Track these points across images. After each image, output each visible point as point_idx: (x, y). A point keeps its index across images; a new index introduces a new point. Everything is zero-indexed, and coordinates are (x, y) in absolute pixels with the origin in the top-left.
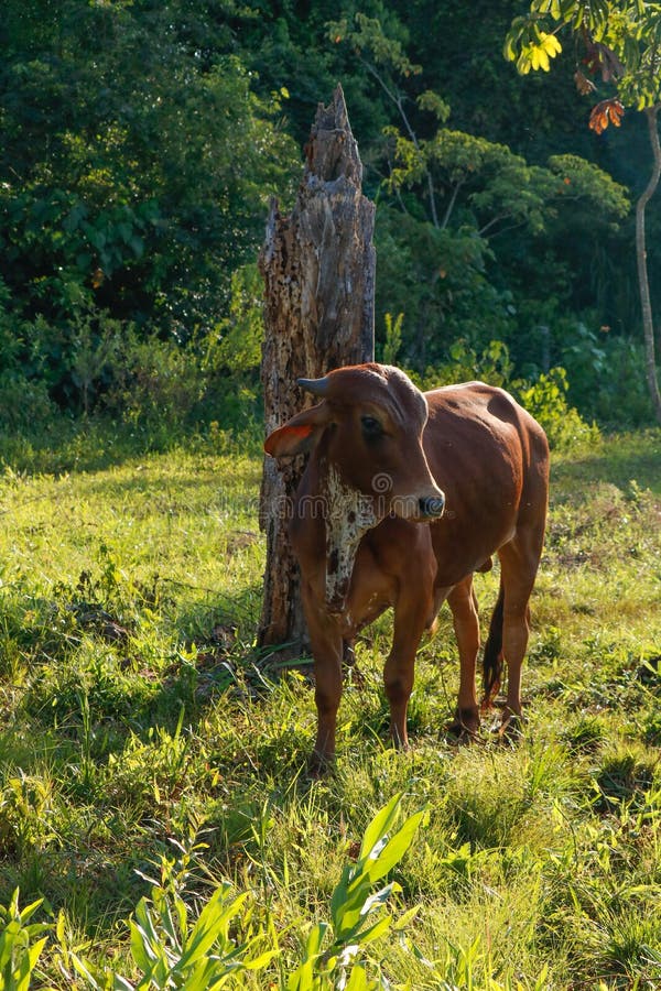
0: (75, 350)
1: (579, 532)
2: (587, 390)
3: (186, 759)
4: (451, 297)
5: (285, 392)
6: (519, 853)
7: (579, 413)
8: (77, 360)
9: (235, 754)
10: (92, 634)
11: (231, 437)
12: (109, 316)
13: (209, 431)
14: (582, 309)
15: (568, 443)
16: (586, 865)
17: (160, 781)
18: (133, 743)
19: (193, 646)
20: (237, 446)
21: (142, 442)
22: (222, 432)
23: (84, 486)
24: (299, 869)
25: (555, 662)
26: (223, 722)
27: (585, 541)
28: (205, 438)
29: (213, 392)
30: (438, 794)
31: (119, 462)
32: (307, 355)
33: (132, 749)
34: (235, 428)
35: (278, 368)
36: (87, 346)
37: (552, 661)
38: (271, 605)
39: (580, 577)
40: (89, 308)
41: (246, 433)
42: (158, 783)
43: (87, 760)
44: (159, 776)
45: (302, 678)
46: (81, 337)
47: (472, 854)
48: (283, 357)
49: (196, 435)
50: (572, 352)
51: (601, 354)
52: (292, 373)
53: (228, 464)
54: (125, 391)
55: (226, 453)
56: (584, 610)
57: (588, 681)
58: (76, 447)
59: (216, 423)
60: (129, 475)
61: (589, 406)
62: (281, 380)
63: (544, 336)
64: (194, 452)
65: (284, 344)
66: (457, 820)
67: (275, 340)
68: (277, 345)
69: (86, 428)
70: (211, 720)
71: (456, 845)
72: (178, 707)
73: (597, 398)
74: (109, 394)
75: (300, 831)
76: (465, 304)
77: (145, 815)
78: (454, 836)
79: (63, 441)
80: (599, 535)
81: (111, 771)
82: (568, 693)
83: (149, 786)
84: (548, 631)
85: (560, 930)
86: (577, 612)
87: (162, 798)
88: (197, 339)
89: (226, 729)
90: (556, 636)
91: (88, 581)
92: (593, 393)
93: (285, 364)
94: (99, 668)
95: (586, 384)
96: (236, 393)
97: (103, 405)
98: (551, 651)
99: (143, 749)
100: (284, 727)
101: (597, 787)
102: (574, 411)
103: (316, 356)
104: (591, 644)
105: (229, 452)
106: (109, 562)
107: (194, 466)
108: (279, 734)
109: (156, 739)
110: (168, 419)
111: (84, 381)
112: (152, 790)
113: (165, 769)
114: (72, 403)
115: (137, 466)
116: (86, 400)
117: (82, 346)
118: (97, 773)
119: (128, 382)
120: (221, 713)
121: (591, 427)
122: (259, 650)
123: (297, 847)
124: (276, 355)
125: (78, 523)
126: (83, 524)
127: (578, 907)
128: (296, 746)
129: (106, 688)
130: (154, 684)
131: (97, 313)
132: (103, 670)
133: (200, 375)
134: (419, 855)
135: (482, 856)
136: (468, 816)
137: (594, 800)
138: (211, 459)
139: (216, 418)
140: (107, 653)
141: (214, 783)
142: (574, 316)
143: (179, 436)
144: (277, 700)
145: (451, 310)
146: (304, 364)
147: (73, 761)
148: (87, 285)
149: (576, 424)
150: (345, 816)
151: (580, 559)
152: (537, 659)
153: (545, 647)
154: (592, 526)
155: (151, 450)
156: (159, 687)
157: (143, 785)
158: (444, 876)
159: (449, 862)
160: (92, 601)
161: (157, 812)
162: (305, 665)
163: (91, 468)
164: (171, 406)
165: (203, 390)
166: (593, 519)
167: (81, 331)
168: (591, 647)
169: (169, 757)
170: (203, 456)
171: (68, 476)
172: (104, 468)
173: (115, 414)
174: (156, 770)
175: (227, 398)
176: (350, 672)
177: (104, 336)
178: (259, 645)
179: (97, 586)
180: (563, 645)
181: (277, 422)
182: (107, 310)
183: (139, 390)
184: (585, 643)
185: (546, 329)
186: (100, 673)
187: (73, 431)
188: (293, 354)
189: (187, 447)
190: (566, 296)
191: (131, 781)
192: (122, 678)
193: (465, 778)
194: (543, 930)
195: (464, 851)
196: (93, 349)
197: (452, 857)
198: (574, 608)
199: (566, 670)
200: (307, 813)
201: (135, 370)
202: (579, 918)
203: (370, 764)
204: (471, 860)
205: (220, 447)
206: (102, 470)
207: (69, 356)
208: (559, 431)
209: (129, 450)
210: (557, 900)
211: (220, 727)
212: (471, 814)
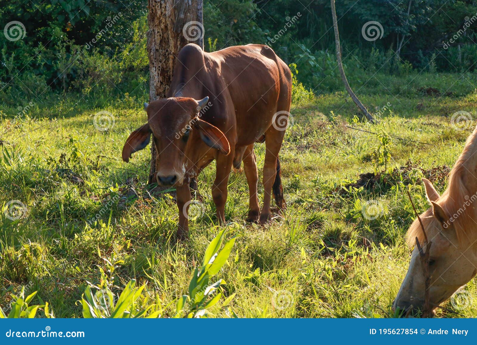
0: (58, 60)
1: (306, 135)
2: (307, 76)
3: (114, 236)
4: (240, 32)
5: (159, 56)
6: (285, 272)
7: (303, 85)
8: (60, 65)
9: (138, 234)
10: (65, 179)
11: (135, 100)
12: (74, 44)
13: (124, 97)
14: (303, 38)
15: (298, 99)
16: (319, 277)
17: (101, 247)
18: (86, 227)
19: (117, 185)
20: (138, 104)
21: (92, 104)
22: (131, 98)
23: (64, 123)
24: (172, 283)
25: (298, 191)
26: (132, 218)
27: (309, 138)
28: (122, 100)
29: (125, 79)
30: (242, 246)
31: (81, 113)
32: (170, 37)
33: (86, 231)
34: (137, 96)
35: (155, 44)
36: (64, 57)
37: (296, 191)
38: (155, 163)
39: (308, 154)
40: (65, 40)
41: (142, 98)
42: (100, 247)
43: (63, 237)
44: (101, 244)
45: (171, 198)
46: (61, 54)
47: (261, 273)
48: (158, 39)
49: (118, 100)
50: (299, 57)
51: (313, 58)
52: (162, 46)
53: (133, 112)
54: (83, 80)
55: (132, 108)
56: (310, 168)
57: (314, 197)
58: (60, 107)
59: (128, 93)
60: (86, 119)
61: (308, 83)
62: (157, 50)
63: (285, 52)
64: (117, 108)
65: (158, 32)
66: (252, 258)
67: (153, 30)
68: (155, 33)
69: (65, 98)
70: (127, 218)
71: (253, 269)
72: (109, 212)
73: (312, 79)
74: (75, 81)
75: (172, 264)
76: (246, 36)
77: (93, 263)
78: (251, 266)
79: (54, 104)
80: (316, 136)
81: (76, 242)
82: (305, 204)
83: (95, 249)
84: (293, 176)
85: (308, 308)
86: (307, 169)
87: (102, 255)
88: (117, 54)
89: (134, 222)
90: (297, 179)
91: (65, 158)
92: (309, 77)
93: (159, 42)
94: (69, 195)
95: (306, 72)
96: (137, 79)
97: (73, 86)
98: (295, 186)
99: (92, 230)
100: (163, 219)
101: (322, 243)
102: (301, 84)
103: (174, 37)
104: (315, 182)
105: (134, 107)
106: (74, 147)
107: (117, 114)
108: (161, 223)
109: (98, 227)
110: (104, 92)
111: (63, 75)
112: (96, 251)
113: (103, 241)
114: (57, 87)
115: (89, 115)
116: (64, 85)
117: (62, 58)
118: (69, 243)
119: (84, 75)
120: (131, 214)
121: (309, 91)
122: (149, 185)
123: (170, 272)
124: (154, 37)
125: (61, 138)
126: (63, 138)
127: (317, 296)
128: (169, 229)
129: (73, 205)
130: (98, 202)
131: (69, 42)
132: (71, 196)
133: (119, 71)
134: (234, 276)
135: (266, 274)
136: (258, 257)
137: (321, 250)
138: (125, 110)
139: (128, 91)
140: (73, 188)
141: (128, 247)
142: (299, 42)
143: (110, 100)
144: (159, 207)
145: (240, 40)
146: (168, 41)
147: (56, 237)
148: (64, 30)
149: (302, 91)
150: (195, 258)
151: (307, 147)
152: (289, 190)
153: (292, 184)
154: (312, 132)
155: (96, 107)
156: (100, 204)
157: (92, 248)
158: (246, 285)
159: (249, 278)
160: (67, 168)
161: (99, 262)
162: (172, 192)
163: (67, 116)
164: (105, 86)
165: (121, 78)
166: (313, 129)
167: (61, 51)
168: (315, 183)
169: (105, 235)
170: (121, 109)
171: (56, 119)
172: (73, 116)
173: (78, 91)
174: (99, 241)
175: (133, 81)
176: (195, 193)
177: (72, 53)
178: (149, 183)
179: (69, 160)
180: (301, 184)
181: (156, 71)
182: (74, 41)
183: (90, 79)
184: (312, 181)
185: (286, 48)
186: (70, 198)
187: (58, 100)
188: (163, 37)
189: (114, 105)
190: (295, 32)
191: (86, 246)
192: (81, 200)
193: (256, 239)
194: (299, 309)
195: (257, 272)
196: (67, 59)
197: (251, 275)
198: (305, 168)
199: (304, 193)
200: (176, 257)
201: (88, 68)
202: (317, 301)
203: (207, 232)
204: (260, 277)
205: (130, 105)
206: (73, 117)
207: (56, 63)
208: (294, 93)
209: (86, 108)
210: (305, 294)
211: (130, 220)
212: (259, 255)
